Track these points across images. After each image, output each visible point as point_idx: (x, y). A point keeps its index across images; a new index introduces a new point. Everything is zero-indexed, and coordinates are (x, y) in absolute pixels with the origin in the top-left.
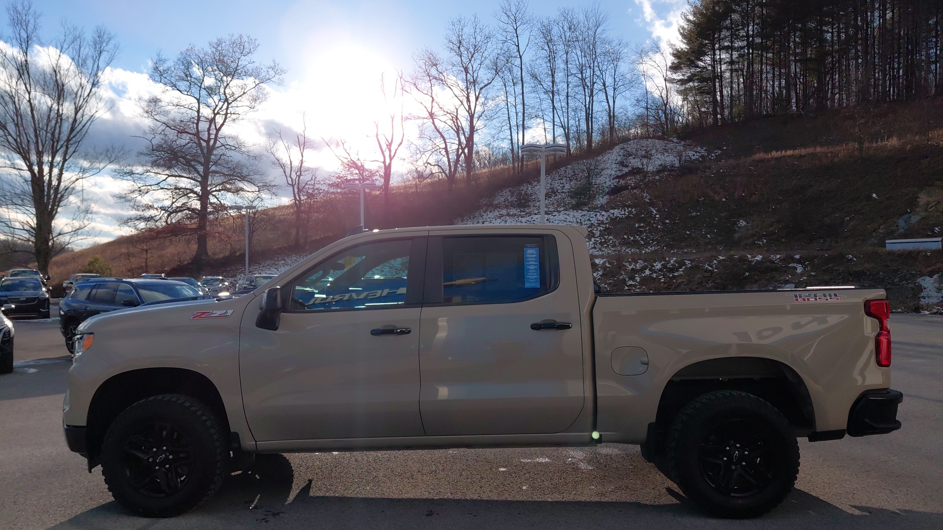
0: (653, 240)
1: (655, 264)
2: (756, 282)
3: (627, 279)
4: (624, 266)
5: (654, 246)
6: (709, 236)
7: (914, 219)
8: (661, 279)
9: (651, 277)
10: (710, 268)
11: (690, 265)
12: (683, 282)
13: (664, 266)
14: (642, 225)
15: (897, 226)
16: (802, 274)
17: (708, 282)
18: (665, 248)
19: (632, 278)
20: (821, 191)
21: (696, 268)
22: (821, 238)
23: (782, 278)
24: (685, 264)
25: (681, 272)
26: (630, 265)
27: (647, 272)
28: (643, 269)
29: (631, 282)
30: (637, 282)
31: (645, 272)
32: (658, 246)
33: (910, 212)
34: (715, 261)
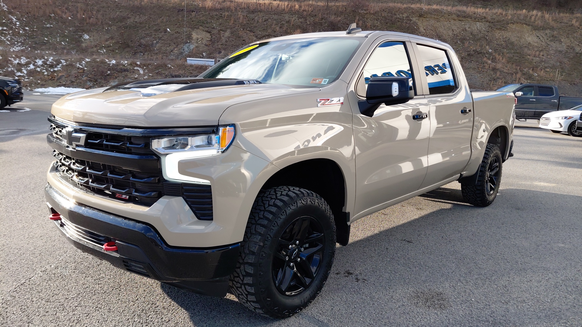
0: (18, 42)
1: (36, 61)
2: (116, 78)
3: (15, 71)
4: (10, 60)
5: (19, 46)
6: (63, 43)
7: (192, 47)
8: (44, 72)
9: (36, 70)
10: (81, 67)
11: (65, 64)
12: (63, 75)
13: (45, 63)
14: (5, 28)
15: (184, 50)
16: (144, 75)
17: (82, 76)
18: (29, 49)
19: (20, 71)
20: (136, 22)
21: (70, 66)
22: (142, 52)
23: (132, 76)
24: (61, 63)
25: (59, 68)
26: (16, 60)
27: (32, 67)
28: (27, 64)
29: (19, 74)
30: (24, 74)
31: (29, 67)
32: (23, 47)
33: (189, 43)
34: (84, 62)
